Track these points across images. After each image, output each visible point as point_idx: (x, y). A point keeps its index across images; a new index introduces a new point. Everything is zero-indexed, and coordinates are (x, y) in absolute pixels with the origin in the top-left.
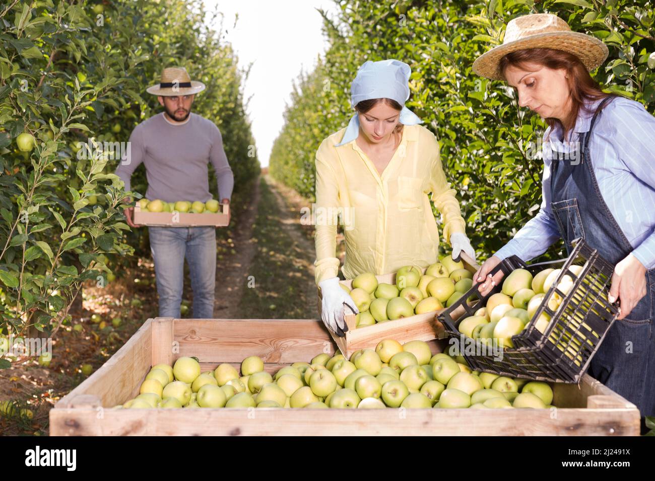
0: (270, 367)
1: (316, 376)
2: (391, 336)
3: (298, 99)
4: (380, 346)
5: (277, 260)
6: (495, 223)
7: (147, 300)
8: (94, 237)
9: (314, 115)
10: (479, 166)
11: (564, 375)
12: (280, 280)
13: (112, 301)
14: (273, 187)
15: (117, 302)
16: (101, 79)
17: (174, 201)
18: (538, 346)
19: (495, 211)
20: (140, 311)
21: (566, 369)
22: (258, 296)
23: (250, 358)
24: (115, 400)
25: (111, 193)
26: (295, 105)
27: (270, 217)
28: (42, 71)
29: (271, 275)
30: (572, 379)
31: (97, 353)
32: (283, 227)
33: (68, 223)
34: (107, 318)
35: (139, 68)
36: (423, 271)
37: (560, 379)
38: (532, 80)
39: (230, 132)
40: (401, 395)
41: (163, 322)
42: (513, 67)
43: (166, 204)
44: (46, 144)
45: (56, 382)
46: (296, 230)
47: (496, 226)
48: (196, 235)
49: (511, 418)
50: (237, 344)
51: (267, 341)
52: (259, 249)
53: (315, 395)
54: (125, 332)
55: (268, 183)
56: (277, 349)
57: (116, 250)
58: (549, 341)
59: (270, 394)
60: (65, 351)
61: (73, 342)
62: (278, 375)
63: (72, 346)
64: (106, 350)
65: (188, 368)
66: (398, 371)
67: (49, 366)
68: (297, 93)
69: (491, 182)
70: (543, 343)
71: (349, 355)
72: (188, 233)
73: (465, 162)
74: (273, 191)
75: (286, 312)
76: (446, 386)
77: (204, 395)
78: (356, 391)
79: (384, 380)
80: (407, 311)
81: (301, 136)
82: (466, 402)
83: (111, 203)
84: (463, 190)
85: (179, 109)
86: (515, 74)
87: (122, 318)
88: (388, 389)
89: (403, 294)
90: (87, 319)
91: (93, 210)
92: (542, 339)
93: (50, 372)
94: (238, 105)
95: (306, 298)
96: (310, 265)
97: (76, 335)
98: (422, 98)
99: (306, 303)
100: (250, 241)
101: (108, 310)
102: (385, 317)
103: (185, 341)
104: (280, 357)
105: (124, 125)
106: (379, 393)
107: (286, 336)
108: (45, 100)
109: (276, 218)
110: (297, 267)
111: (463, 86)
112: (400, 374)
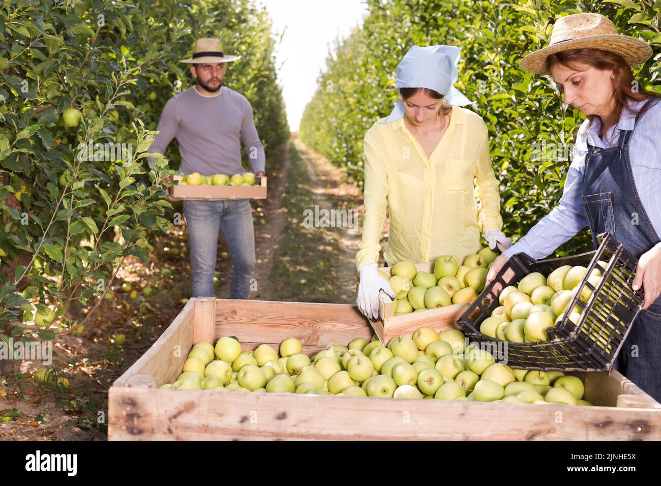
0: (308, 349)
1: (354, 361)
2: (427, 324)
3: (332, 64)
4: (416, 334)
5: (307, 232)
6: (533, 209)
7: (177, 270)
8: (136, 214)
9: (350, 84)
10: (519, 153)
11: (597, 363)
12: (311, 254)
13: (142, 269)
14: (303, 153)
15: (147, 271)
16: (143, 52)
17: (211, 174)
18: (572, 336)
19: (533, 197)
20: (171, 281)
21: (598, 358)
22: (288, 270)
23: (289, 340)
24: (162, 378)
25: (155, 171)
26: (329, 71)
27: (300, 186)
28: (88, 46)
29: (301, 248)
30: (603, 366)
31: (129, 323)
32: (314, 197)
33: (113, 201)
34: (137, 287)
35: (181, 41)
36: (461, 261)
37: (592, 367)
38: (578, 79)
39: (263, 97)
40: (437, 382)
41: (205, 302)
42: (561, 66)
43: (203, 177)
44: (92, 121)
45: (90, 351)
46: (326, 200)
47: (534, 212)
48: (231, 208)
49: (543, 413)
50: (277, 326)
51: (306, 324)
52: (289, 219)
53: (352, 379)
54: (156, 303)
55: (298, 148)
56: (315, 332)
57: (158, 227)
58: (582, 331)
59: (309, 377)
60: (97, 320)
61: (105, 310)
62: (317, 357)
63: (105, 314)
64: (137, 320)
65: (228, 347)
66: (434, 359)
67: (82, 334)
68: (332, 59)
69: (531, 170)
70: (577, 334)
71: (386, 342)
72: (224, 206)
73: (505, 148)
74: (303, 157)
75: (317, 288)
76: (480, 376)
77: (245, 374)
78: (393, 377)
79: (419, 367)
80: (444, 300)
81: (335, 103)
82: (500, 393)
83: (154, 181)
84: (502, 176)
85: (212, 78)
86: (563, 72)
87: (152, 287)
88: (423, 377)
89: (441, 282)
90: (118, 287)
91: (136, 188)
92: (575, 330)
93: (83, 340)
94: (271, 70)
95: (336, 273)
96: (341, 238)
97: (107, 303)
98: (464, 79)
99: (337, 279)
100: (280, 211)
101: (138, 279)
102: (422, 305)
103: (225, 321)
104: (318, 340)
105: (160, 93)
106: (415, 380)
107: (323, 320)
108: (92, 76)
109: (307, 187)
110: (327, 240)
111: (507, 74)
112: (436, 363)
